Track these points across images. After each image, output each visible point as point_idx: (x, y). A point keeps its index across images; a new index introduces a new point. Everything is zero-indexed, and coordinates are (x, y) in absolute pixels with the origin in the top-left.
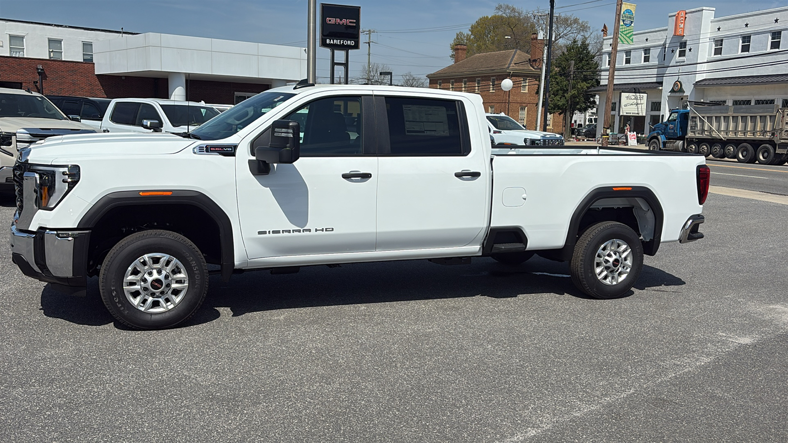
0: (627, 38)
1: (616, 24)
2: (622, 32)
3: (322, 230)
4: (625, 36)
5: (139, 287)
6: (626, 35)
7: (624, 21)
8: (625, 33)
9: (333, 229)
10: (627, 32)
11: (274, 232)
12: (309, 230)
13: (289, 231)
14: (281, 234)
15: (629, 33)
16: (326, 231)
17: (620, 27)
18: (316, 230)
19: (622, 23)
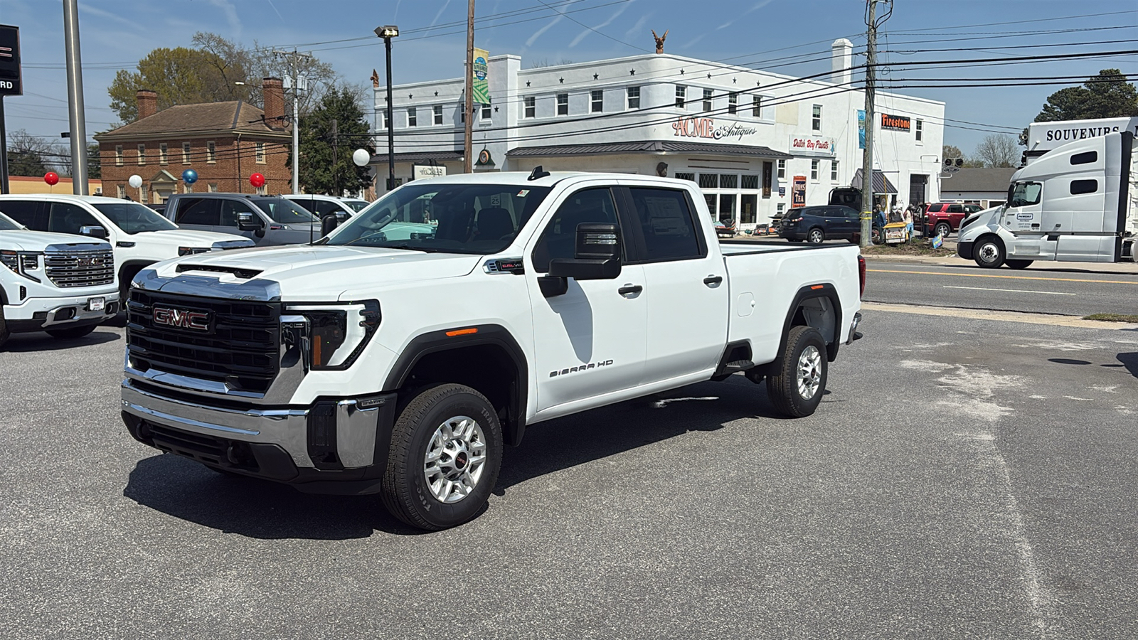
0: (482, 96)
1: (469, 77)
2: (476, 87)
3: (603, 364)
4: (479, 93)
5: (438, 468)
6: (480, 91)
7: (477, 72)
8: (479, 88)
9: (612, 361)
10: (482, 87)
11: (572, 370)
12: (592, 366)
13: (575, 369)
14: (578, 372)
15: (483, 89)
16: (607, 364)
17: (474, 81)
18: (599, 364)
19: (475, 76)
